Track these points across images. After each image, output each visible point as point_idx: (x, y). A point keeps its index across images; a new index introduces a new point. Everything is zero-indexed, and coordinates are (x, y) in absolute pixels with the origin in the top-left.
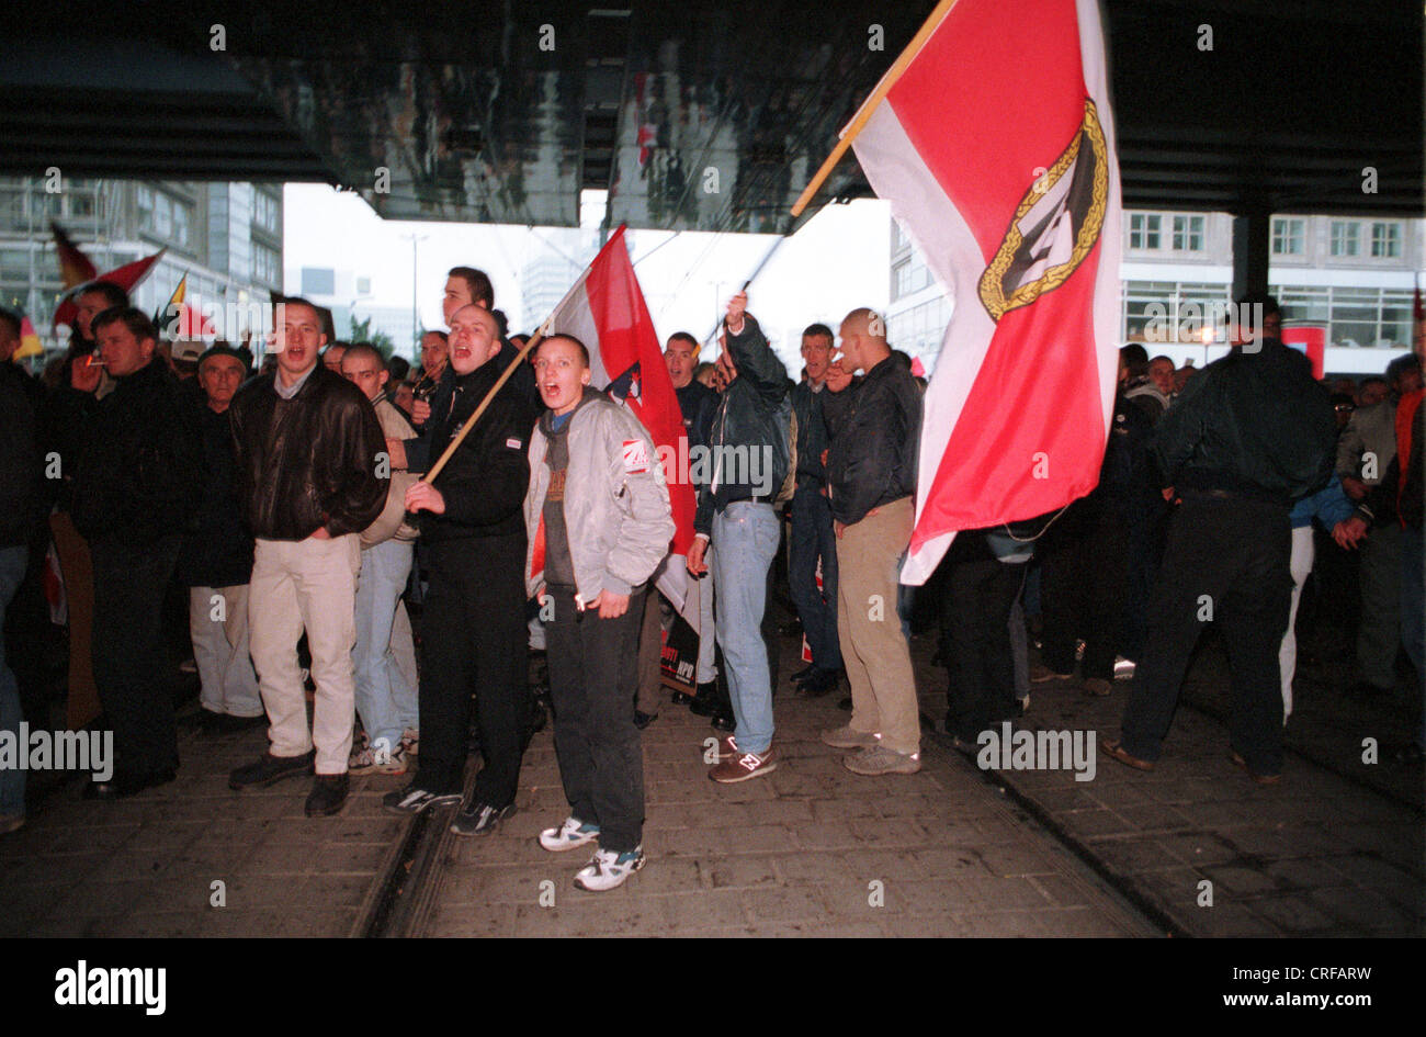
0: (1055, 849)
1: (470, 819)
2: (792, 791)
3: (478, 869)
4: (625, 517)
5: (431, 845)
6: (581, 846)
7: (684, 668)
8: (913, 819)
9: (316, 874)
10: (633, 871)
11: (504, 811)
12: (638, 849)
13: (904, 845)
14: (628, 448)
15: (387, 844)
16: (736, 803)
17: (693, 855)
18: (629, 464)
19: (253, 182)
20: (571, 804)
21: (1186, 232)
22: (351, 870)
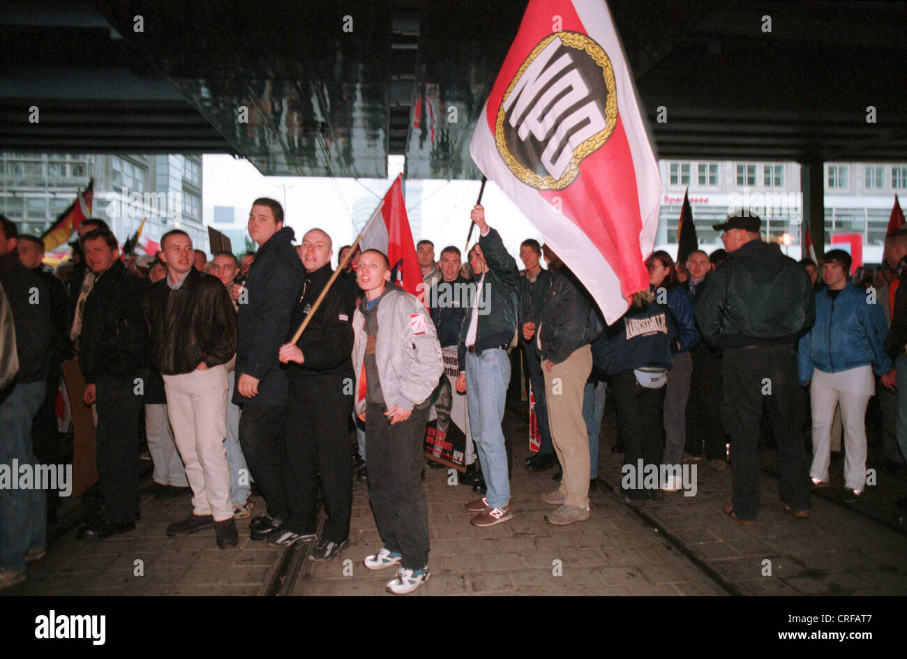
0: (689, 566)
1: (319, 551)
2: (522, 532)
3: (326, 581)
4: (413, 361)
5: (297, 566)
6: (390, 567)
7: (457, 455)
8: (599, 549)
9: (225, 584)
10: (423, 582)
11: (342, 544)
12: (426, 568)
13: (594, 565)
14: (414, 320)
15: (269, 566)
16: (488, 539)
17: (461, 571)
18: (415, 329)
19: (184, 154)
20: (383, 541)
21: (773, 175)
22: (247, 582)
